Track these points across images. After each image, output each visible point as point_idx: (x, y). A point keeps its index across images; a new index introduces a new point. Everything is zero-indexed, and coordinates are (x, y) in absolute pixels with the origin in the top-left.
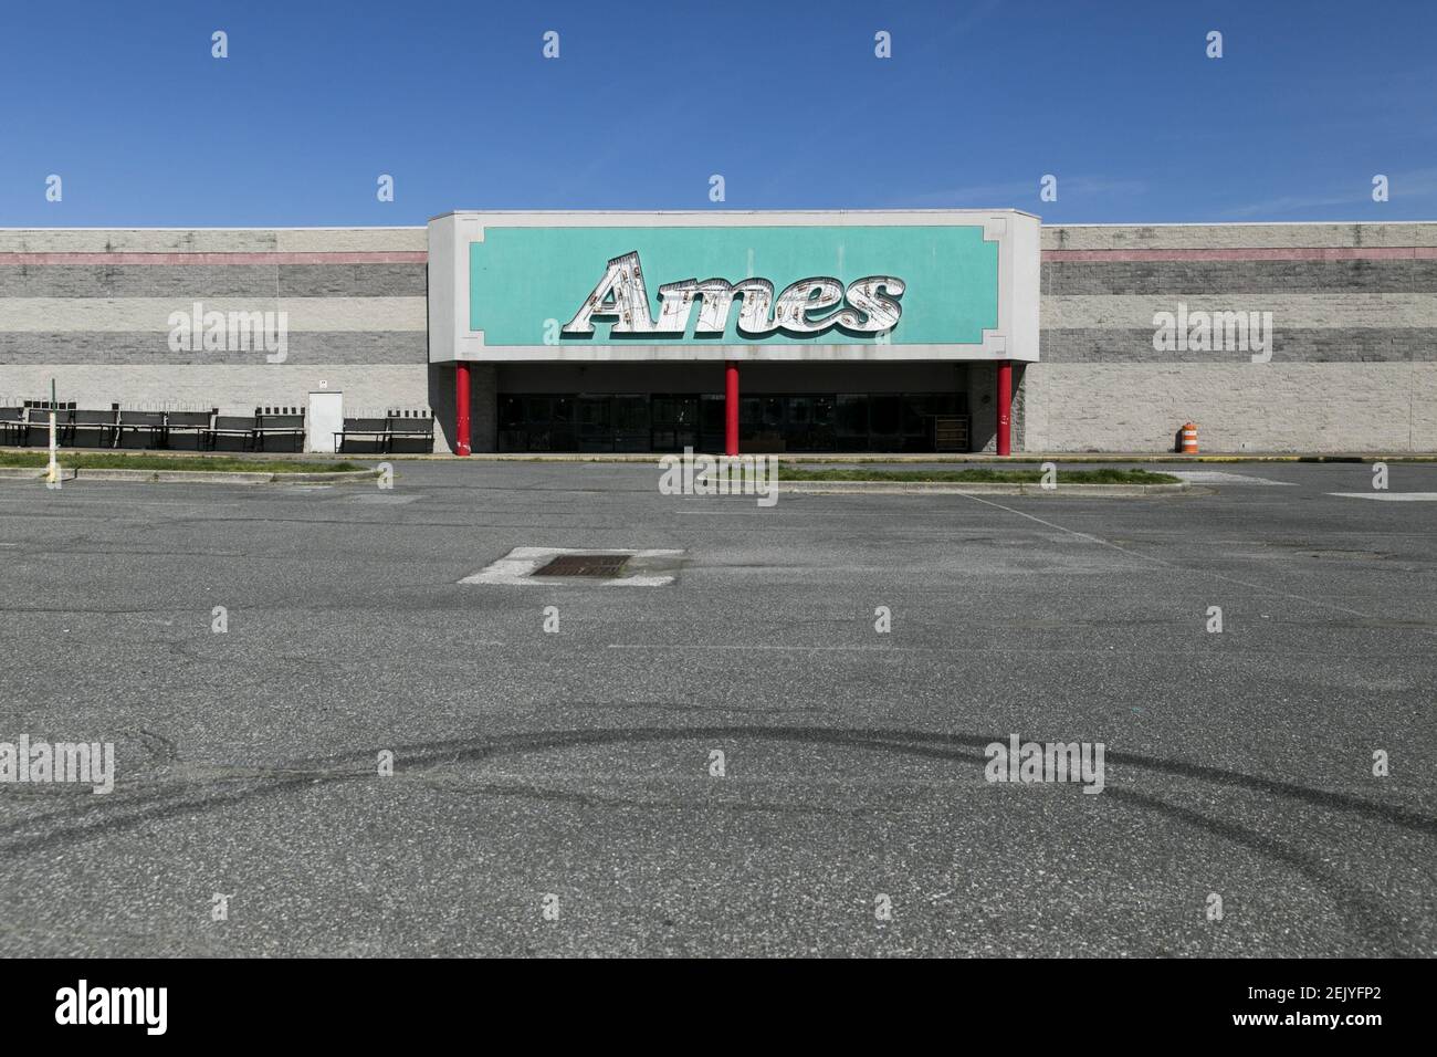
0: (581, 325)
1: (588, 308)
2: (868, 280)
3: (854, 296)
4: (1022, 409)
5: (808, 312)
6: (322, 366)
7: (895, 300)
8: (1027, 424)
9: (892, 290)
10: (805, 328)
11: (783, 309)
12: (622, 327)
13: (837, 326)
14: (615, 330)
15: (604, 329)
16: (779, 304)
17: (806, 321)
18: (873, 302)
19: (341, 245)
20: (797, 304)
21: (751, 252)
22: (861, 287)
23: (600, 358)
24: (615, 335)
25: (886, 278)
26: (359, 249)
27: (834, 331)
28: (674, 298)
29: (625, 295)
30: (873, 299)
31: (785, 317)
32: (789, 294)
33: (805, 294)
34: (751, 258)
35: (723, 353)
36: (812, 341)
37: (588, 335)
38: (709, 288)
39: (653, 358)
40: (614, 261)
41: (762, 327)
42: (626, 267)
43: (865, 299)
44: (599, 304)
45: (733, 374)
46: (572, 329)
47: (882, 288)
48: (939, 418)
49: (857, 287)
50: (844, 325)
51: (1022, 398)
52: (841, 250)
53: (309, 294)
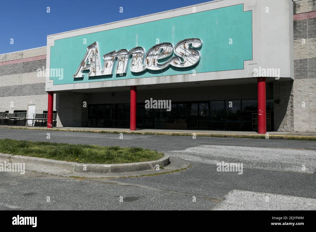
0: (80, 75)
1: (82, 67)
2: (185, 41)
3: (179, 51)
4: (292, 106)
5: (159, 61)
6: (31, 96)
7: (196, 50)
8: (295, 115)
9: (196, 45)
10: (158, 69)
11: (149, 60)
12: (93, 75)
13: (170, 66)
14: (91, 76)
15: (86, 75)
16: (148, 58)
17: (158, 65)
18: (188, 53)
19: (37, 54)
20: (154, 57)
21: (137, 36)
22: (182, 46)
23: (85, 88)
24: (91, 78)
25: (193, 39)
26: (41, 54)
27: (170, 69)
28: (109, 60)
29: (94, 60)
30: (187, 51)
31: (150, 64)
32: (152, 53)
33: (157, 52)
34: (137, 39)
35: (126, 83)
36: (161, 74)
37: (82, 79)
38: (122, 54)
39: (102, 87)
40: (90, 47)
41: (141, 70)
42: (94, 49)
43: (183, 52)
44: (85, 66)
45: (133, 92)
46: (77, 77)
47: (191, 45)
48: (254, 112)
49: (181, 46)
50: (175, 66)
51: (292, 100)
52: (173, 28)
53: (29, 71)
